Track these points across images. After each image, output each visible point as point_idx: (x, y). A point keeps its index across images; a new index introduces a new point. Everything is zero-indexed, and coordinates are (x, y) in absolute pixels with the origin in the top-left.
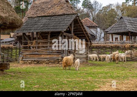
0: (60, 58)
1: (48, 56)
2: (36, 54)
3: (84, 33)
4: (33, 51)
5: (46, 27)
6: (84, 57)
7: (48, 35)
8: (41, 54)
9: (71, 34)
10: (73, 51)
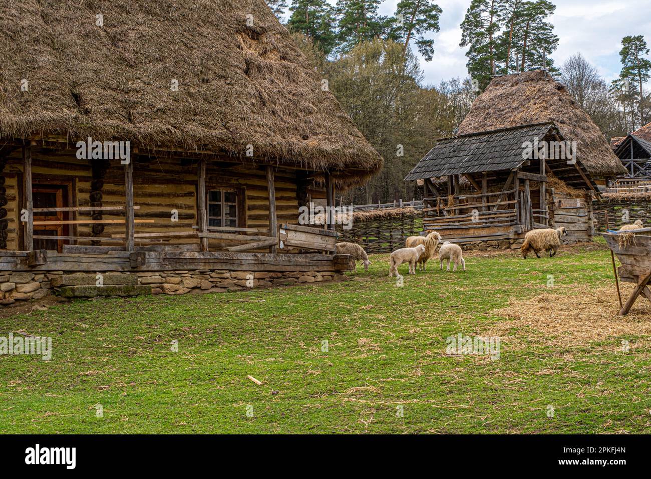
0: (512, 236)
1: (484, 232)
2: (456, 227)
3: (576, 170)
4: (450, 222)
5: (477, 160)
6: (580, 229)
7: (481, 181)
8: (467, 227)
9: (539, 174)
10: (548, 216)
